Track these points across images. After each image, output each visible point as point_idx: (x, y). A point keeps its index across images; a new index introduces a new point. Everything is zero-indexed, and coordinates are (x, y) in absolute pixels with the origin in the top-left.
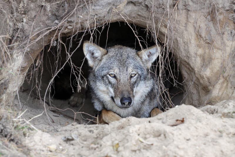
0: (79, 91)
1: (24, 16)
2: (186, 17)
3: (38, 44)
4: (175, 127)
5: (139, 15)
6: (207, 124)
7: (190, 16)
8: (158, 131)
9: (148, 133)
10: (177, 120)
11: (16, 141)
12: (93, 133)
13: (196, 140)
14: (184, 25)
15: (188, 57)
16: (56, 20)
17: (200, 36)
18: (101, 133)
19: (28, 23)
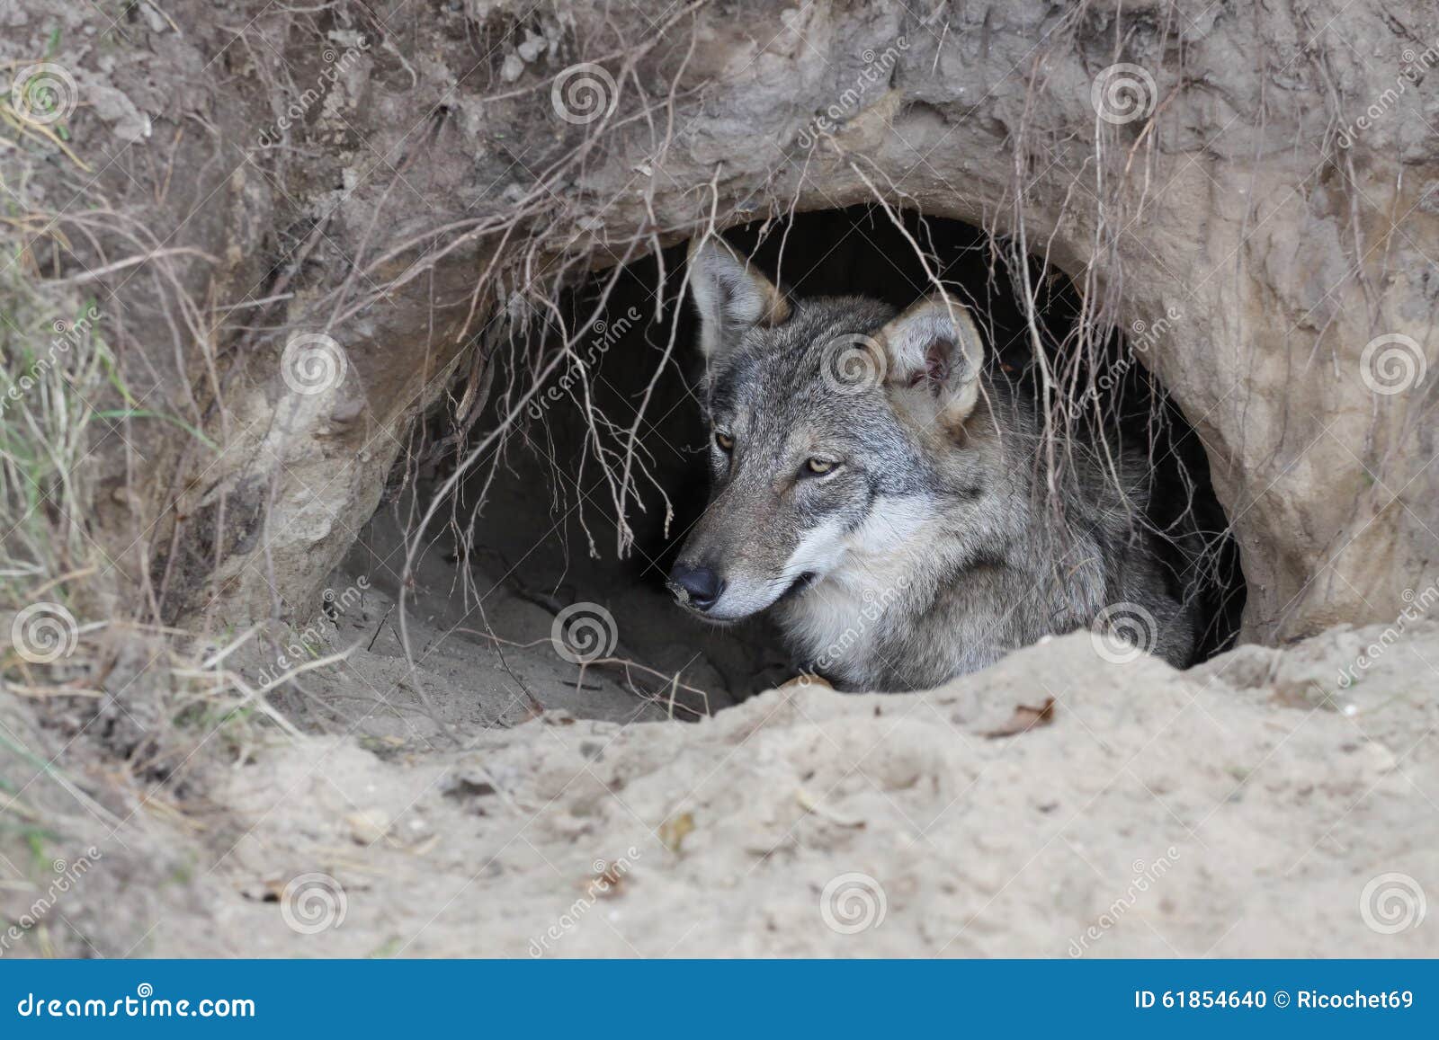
0: (625, 552)
1: (344, 155)
2: (1205, 189)
3: (418, 304)
4: (1001, 743)
5: (967, 173)
6: (1175, 735)
7: (1225, 185)
8: (905, 761)
9: (861, 770)
10: (1021, 709)
11: (177, 780)
12: (600, 759)
13: (1090, 812)
14: (1195, 232)
15: (1212, 398)
16: (510, 182)
17: (1272, 289)
18: (636, 759)
19: (366, 195)
